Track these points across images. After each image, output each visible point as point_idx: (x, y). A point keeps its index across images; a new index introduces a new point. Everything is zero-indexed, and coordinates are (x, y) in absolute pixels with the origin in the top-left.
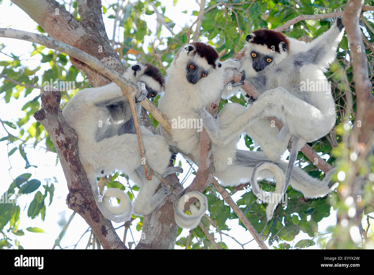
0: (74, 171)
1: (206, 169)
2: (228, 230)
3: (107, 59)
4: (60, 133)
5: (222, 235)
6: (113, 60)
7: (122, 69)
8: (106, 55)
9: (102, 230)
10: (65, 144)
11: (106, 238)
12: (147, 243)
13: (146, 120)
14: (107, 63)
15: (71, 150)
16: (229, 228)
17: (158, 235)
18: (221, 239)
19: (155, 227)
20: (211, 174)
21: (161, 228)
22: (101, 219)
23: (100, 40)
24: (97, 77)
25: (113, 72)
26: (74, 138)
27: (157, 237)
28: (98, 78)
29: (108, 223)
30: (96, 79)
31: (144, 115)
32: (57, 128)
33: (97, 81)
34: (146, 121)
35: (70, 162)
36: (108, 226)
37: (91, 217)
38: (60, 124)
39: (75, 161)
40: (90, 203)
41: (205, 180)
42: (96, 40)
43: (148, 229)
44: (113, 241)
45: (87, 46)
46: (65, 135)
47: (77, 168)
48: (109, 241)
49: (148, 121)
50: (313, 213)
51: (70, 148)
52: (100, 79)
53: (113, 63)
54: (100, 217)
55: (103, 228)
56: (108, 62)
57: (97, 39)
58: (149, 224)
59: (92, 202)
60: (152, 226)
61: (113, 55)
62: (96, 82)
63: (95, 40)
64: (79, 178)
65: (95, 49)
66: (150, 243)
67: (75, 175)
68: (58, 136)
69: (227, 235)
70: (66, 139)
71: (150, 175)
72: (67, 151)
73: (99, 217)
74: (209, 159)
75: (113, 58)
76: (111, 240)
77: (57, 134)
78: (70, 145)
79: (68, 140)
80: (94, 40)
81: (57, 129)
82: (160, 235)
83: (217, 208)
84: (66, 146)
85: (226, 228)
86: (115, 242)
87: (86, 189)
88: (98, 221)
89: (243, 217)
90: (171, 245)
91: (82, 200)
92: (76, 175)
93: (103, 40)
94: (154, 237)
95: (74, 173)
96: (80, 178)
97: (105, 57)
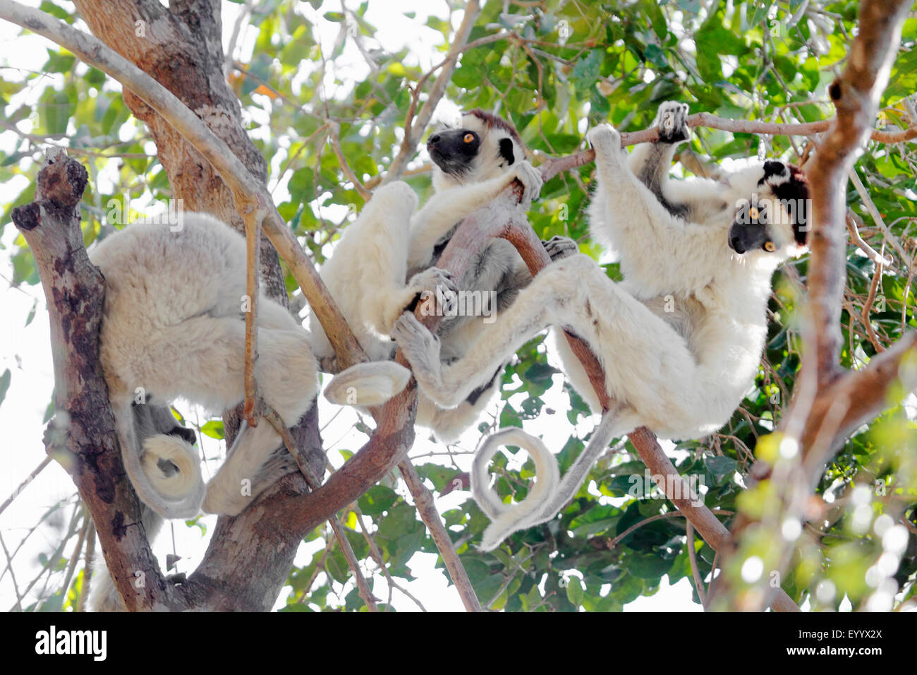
0: (79, 367)
1: (394, 431)
2: (411, 579)
3: (212, 110)
4: (66, 271)
5: (394, 589)
6: (225, 117)
7: (242, 143)
8: (211, 101)
9: (114, 525)
10: (71, 299)
11: (119, 545)
12: (214, 577)
13: (275, 279)
14: (209, 121)
15: (82, 316)
16: (413, 574)
17: (245, 563)
18: (390, 599)
19: (242, 541)
20: (403, 446)
21: (255, 549)
22: (117, 495)
23: (205, 61)
24: (178, 149)
25: (222, 152)
26: (96, 289)
27: (240, 568)
28: (181, 153)
29: (132, 510)
30: (175, 152)
31: (271, 266)
32: (62, 256)
33: (177, 157)
34: (272, 283)
35: (74, 343)
36: (130, 517)
37: (94, 485)
38: (69, 247)
39: (87, 345)
40: (101, 453)
41: (387, 457)
42: (195, 60)
43: (223, 542)
44: (135, 555)
45: (170, 69)
46: (76, 277)
47: (88, 362)
48: (125, 552)
49: (277, 283)
50: (618, 579)
51: (82, 311)
52: (184, 156)
53: (223, 125)
54: (116, 490)
55: (119, 517)
56: (212, 117)
57: (197, 58)
58: (229, 532)
59: (105, 450)
60: (234, 538)
61: (228, 106)
62: (174, 160)
63: (192, 58)
64: (87, 386)
65: (187, 81)
66: (221, 578)
67: (79, 378)
68: (59, 277)
69: (405, 592)
70: (77, 287)
71: (255, 415)
72: (74, 317)
73: (114, 491)
74: (407, 411)
75: (225, 111)
76: (130, 553)
77: (57, 270)
78: (83, 305)
79: (81, 291)
80: (189, 59)
81: (59, 259)
82: (248, 565)
83: (396, 523)
84: (73, 303)
85: (406, 574)
86: (139, 558)
87: (97, 417)
88: (109, 500)
89: (455, 562)
90: (271, 595)
91: (81, 442)
92: (82, 379)
93: (212, 62)
94: (233, 566)
95: (77, 372)
96: (89, 389)
97: (208, 104)
